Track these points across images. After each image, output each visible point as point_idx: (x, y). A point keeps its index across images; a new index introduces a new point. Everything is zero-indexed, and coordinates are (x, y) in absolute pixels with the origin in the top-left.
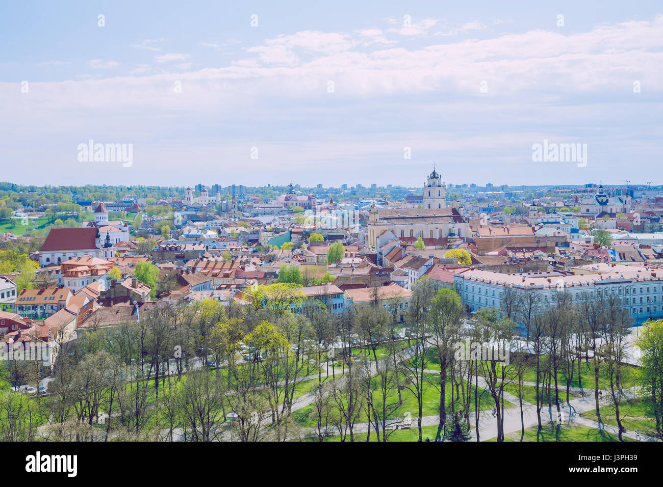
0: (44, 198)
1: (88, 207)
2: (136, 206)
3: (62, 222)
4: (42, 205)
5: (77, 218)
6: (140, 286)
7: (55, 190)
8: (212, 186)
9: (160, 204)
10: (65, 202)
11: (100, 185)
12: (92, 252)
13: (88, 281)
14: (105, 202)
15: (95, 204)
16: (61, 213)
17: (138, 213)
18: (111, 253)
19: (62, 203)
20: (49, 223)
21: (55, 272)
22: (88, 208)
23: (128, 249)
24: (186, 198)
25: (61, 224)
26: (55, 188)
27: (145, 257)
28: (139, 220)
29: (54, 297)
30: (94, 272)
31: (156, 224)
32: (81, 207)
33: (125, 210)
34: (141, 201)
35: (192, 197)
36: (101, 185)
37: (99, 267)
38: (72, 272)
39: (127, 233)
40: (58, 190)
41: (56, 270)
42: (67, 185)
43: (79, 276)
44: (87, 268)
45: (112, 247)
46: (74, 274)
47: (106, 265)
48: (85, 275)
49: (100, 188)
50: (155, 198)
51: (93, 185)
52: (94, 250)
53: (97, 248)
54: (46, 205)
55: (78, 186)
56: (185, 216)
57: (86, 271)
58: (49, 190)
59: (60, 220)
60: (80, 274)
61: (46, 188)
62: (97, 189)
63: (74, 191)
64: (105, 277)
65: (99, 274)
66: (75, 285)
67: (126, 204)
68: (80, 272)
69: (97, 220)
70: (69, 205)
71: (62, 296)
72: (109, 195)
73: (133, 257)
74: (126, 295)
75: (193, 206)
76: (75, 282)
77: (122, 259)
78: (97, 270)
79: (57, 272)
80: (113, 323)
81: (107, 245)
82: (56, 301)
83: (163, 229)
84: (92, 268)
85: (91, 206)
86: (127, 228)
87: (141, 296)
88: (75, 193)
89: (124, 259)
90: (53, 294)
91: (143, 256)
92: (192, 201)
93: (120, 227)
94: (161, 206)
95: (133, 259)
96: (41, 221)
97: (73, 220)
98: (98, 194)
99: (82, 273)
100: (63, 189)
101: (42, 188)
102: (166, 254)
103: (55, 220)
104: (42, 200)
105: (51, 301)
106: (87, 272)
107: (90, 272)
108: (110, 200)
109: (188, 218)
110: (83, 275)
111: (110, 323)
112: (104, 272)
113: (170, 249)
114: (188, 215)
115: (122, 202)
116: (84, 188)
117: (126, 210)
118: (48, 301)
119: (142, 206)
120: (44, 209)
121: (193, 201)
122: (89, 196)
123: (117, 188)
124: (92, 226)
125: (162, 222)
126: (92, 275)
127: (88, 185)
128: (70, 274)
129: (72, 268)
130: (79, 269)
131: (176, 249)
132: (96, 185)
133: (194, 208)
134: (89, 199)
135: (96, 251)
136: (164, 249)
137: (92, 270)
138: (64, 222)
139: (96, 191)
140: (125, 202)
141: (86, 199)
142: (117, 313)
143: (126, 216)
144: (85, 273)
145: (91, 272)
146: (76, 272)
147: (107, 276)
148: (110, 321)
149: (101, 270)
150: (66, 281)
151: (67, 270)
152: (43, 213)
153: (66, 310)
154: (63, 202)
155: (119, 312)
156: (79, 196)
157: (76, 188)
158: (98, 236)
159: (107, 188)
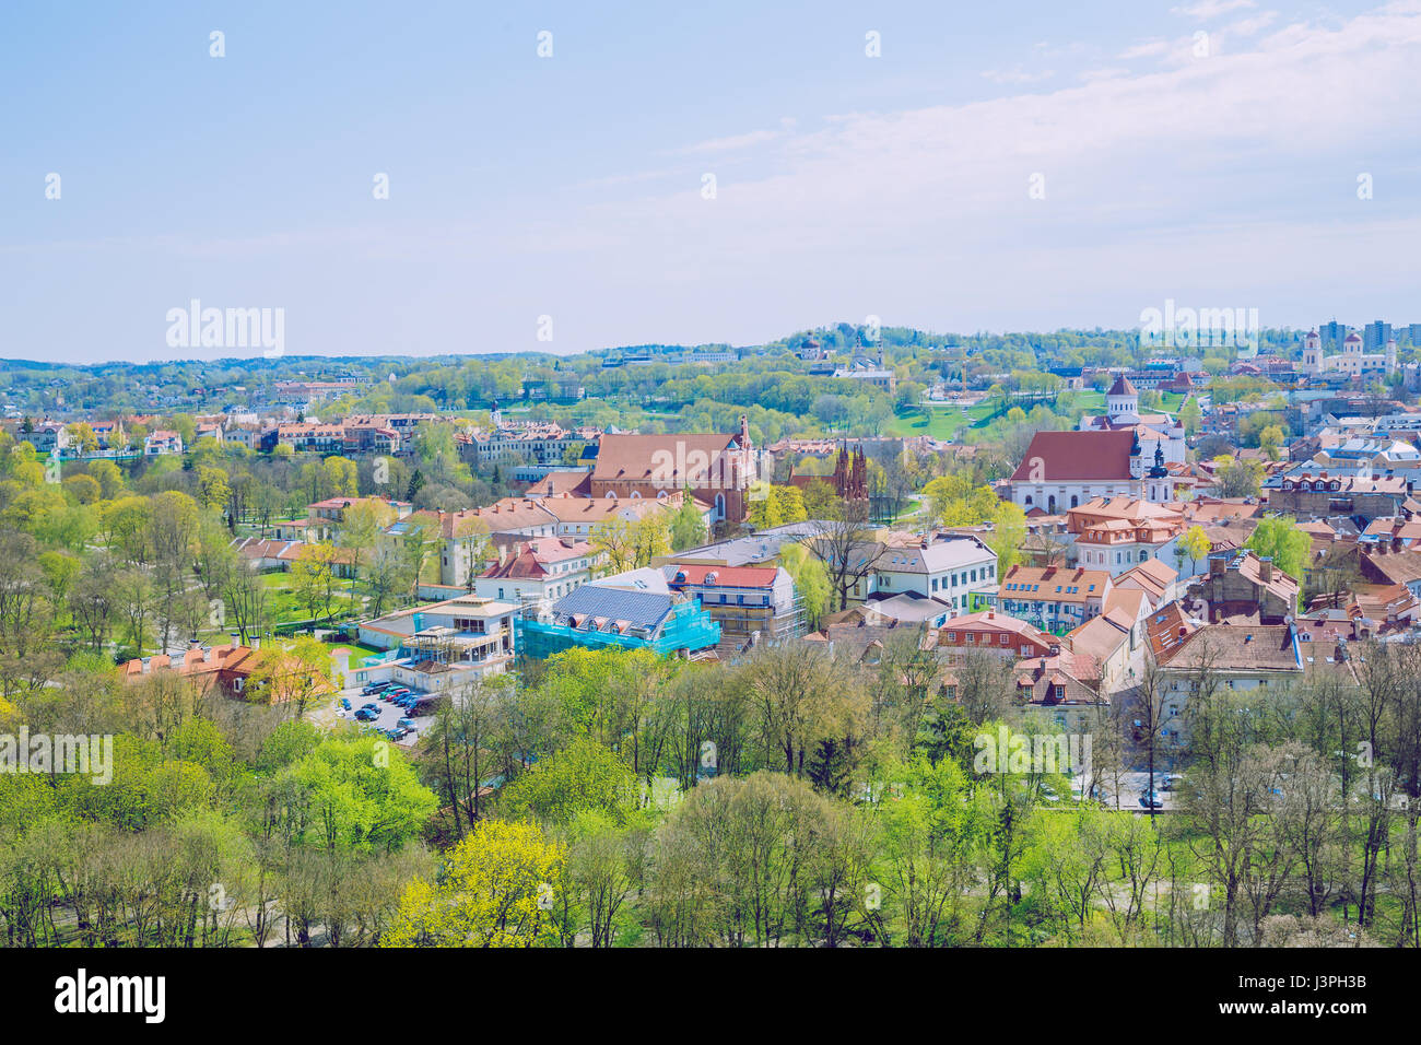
0: (982, 362)
1: (1075, 380)
2: (1183, 379)
3: (1022, 413)
4: (979, 376)
5: (1052, 403)
6: (1277, 578)
7: (998, 343)
8: (1321, 327)
9: (1237, 373)
10: (1024, 368)
11: (1088, 330)
12: (1121, 486)
13: (1129, 553)
14: (1111, 369)
15: (1090, 372)
16: (1021, 394)
17: (1190, 394)
18: (1166, 490)
19: (1020, 372)
20: (996, 416)
21: (1056, 529)
22: (1075, 382)
23: (1194, 480)
24: (1304, 359)
25: (1020, 418)
26: (996, 338)
27: (1246, 503)
28: (1193, 410)
29: (1076, 588)
30: (1142, 535)
31: (1243, 423)
32: (1060, 380)
33: (1159, 387)
34: (1190, 366)
35: (1320, 355)
36: (1091, 328)
37: (1154, 524)
38: (1096, 531)
39: (1182, 444)
40: (1004, 343)
41: (1059, 526)
42: (1022, 331)
43: (1112, 541)
44: (1126, 525)
45: (1168, 476)
46: (1100, 536)
47: (1167, 519)
48: (1124, 539)
49: (1089, 335)
50: (1225, 358)
51: (1074, 328)
52: (1126, 482)
53: (1133, 478)
54: (986, 376)
55: (1043, 333)
56: (1315, 404)
57: (1125, 531)
58: (985, 343)
59: (1019, 409)
60: (1112, 536)
61: (978, 339)
62: (1083, 338)
63: (1037, 344)
64: (1171, 547)
65: (1154, 540)
66: (1101, 561)
67: (1158, 373)
68: (1114, 532)
69: (1114, 413)
70: (1033, 375)
71: (1093, 586)
72: (1116, 353)
73: (1220, 503)
74: (1250, 598)
75: (1326, 377)
76: (1101, 556)
77: (1196, 506)
78: (1150, 531)
79: (1061, 528)
80: (1240, 664)
81: (1157, 473)
82: (1081, 596)
83: (1265, 435)
84: (1139, 526)
85: (1080, 378)
86: (1181, 432)
87: (1285, 602)
88: (1038, 347)
89: (1200, 506)
90: (1074, 580)
91: (1241, 500)
92: (1320, 365)
93: (1164, 428)
94: (1242, 377)
95: (1220, 507)
96: (982, 411)
97: (1047, 410)
98: (1091, 350)
99: (1118, 536)
100: (1014, 339)
101: (972, 338)
102: (1305, 499)
103: (1008, 409)
104: (979, 365)
105: (1070, 597)
106: (1128, 534)
107: (1134, 534)
108: (1119, 364)
109: (1323, 409)
110: (1121, 541)
111: (1233, 663)
112: (1164, 536)
113: (1313, 485)
114: (1325, 402)
115: (1148, 368)
116: (1057, 337)
117: (1161, 386)
118: (1063, 596)
119: (1196, 377)
120: (985, 385)
121: (1323, 364)
122: (1071, 356)
123: (1126, 335)
124: (1104, 427)
125: (1258, 418)
126: (1138, 541)
127: (1064, 330)
128: (1091, 536)
129: (1093, 523)
130: (1111, 525)
131: (1328, 486)
132: (1081, 330)
133: (1329, 382)
134: (1073, 360)
135: (1130, 486)
136: (1297, 486)
137: (1137, 531)
138: (1027, 413)
139: (1083, 344)
140: (1155, 368)
141: (1067, 363)
142: (1247, 641)
143: (1161, 401)
144: (1124, 535)
145: (1137, 535)
146: (1106, 533)
147: (1177, 546)
148: (1232, 659)
149: (1158, 530)
150: (1084, 550)
151: (1081, 526)
152: (982, 393)
153: (1105, 619)
154: (1018, 368)
155: (1252, 638)
156: (1050, 355)
157: (1039, 338)
158: (1136, 451)
159: (1104, 335)
